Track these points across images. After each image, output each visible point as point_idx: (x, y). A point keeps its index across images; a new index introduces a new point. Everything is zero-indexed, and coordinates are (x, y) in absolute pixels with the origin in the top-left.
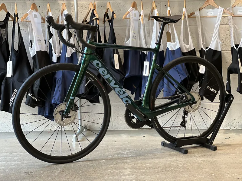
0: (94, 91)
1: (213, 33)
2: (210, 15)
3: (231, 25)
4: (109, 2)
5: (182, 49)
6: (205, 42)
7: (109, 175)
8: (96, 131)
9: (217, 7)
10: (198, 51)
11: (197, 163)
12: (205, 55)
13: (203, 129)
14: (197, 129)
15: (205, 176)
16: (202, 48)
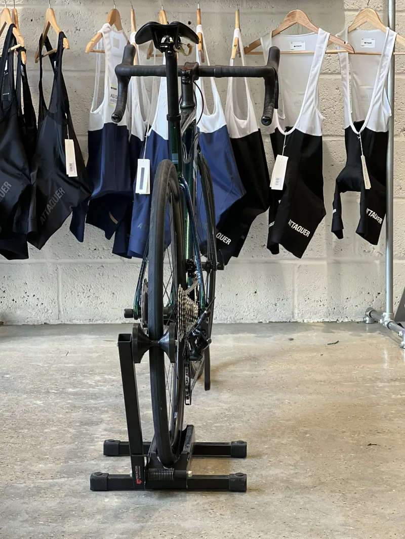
0: (14, 229)
1: (304, 94)
2: (297, 50)
3: (345, 74)
4: (52, 9)
5: (230, 131)
6: (284, 115)
7: (52, 441)
8: (20, 326)
9: (313, 30)
10: (266, 135)
11: (267, 405)
12: (284, 147)
13: (276, 322)
14: (262, 322)
15: (289, 440)
16: (277, 128)
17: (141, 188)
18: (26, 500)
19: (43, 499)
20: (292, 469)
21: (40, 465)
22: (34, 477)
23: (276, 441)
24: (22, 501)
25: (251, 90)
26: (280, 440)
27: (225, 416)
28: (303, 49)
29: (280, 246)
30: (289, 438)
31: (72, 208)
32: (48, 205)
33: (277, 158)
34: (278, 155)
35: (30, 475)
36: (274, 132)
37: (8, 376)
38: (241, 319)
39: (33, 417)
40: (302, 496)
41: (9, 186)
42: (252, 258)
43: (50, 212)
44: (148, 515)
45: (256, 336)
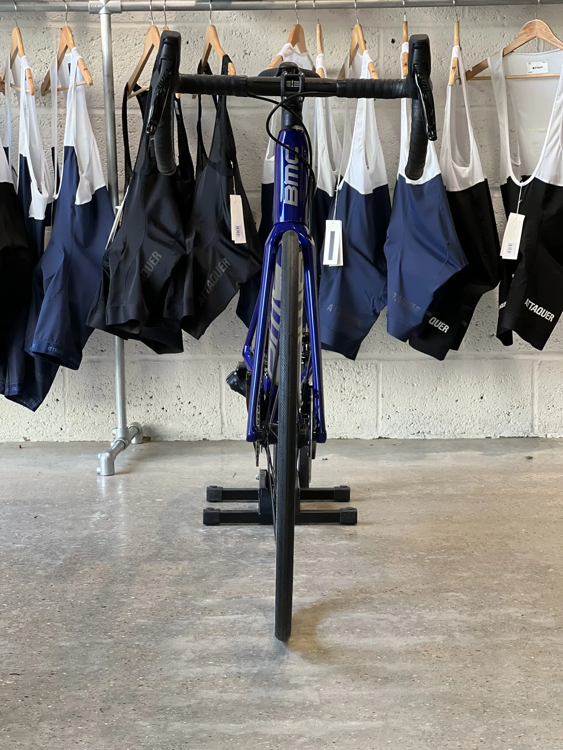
0: (165, 315)
1: (546, 131)
2: (536, 72)
4: (214, 26)
5: (447, 183)
6: (519, 160)
7: (220, 574)
8: (172, 442)
9: (558, 46)
10: (496, 188)
11: (497, 535)
12: (519, 202)
13: (510, 437)
14: (490, 437)
15: (526, 575)
16: (510, 177)
17: (330, 258)
18: (191, 638)
19: (211, 637)
20: (529, 608)
21: (207, 600)
22: (200, 613)
23: (509, 576)
24: (186, 639)
25: (475, 129)
26: (514, 575)
27: (442, 548)
28: (544, 71)
29: (515, 335)
30: (526, 572)
31: (239, 284)
32: (208, 281)
33: (510, 217)
34: (511, 214)
35: (195, 610)
36: (506, 182)
37: (160, 500)
38: (462, 433)
39: (194, 547)
40: (542, 638)
41: (158, 257)
42: (476, 352)
43: (211, 289)
44: (344, 656)
45: (483, 454)
